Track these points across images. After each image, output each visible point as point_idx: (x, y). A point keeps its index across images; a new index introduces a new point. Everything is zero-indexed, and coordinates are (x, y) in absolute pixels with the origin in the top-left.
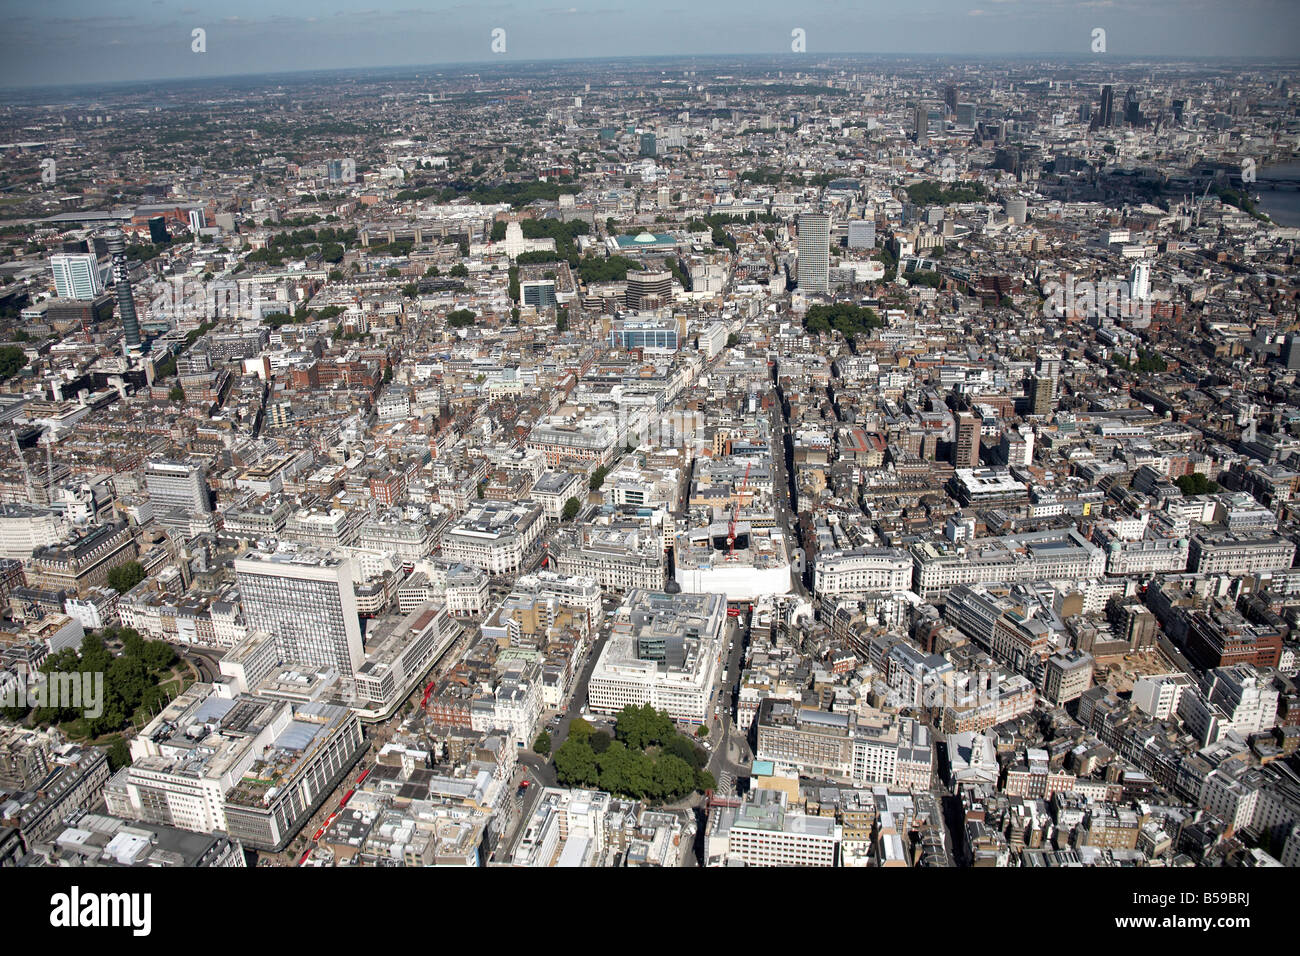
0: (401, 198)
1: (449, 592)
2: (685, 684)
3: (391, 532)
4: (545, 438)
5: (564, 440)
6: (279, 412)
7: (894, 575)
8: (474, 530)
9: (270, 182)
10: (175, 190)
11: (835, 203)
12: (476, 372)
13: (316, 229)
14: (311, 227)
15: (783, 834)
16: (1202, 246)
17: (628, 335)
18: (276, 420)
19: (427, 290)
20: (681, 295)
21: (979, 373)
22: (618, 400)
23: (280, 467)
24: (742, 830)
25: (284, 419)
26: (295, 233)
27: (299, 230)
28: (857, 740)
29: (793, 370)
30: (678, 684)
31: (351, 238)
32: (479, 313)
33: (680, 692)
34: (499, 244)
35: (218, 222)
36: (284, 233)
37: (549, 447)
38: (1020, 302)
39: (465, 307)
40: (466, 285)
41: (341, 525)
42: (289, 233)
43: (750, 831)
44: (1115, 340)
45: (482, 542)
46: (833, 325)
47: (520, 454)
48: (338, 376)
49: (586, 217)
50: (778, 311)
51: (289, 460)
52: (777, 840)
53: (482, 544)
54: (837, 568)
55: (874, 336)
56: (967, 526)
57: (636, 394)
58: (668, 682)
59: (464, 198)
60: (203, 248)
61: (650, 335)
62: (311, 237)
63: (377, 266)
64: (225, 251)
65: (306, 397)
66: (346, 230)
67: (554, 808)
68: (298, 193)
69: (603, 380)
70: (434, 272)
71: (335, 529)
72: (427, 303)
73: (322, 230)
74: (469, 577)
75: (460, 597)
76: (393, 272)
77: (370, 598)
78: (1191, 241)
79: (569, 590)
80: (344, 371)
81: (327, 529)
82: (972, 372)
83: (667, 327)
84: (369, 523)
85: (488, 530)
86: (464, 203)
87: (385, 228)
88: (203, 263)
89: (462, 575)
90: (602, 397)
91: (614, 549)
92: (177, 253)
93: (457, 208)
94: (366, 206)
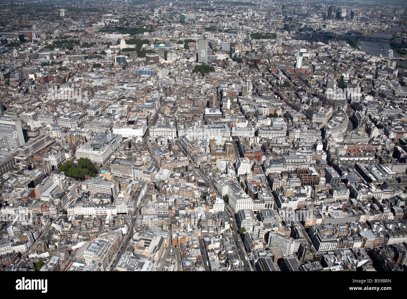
0: (99, 31)
1: (53, 132)
2: (99, 154)
3: (45, 118)
4: (98, 96)
5: (102, 97)
6: (32, 88)
7: (170, 133)
8: (66, 117)
9: (64, 26)
10: (34, 27)
11: (226, 37)
12: (91, 80)
13: (68, 39)
14: (67, 39)
15: (99, 185)
16: (330, 55)
17: (139, 71)
18: (31, 90)
19: (91, 58)
20: (162, 61)
21: (232, 85)
22: (125, 88)
23: (25, 102)
24: (90, 184)
25: (33, 90)
26: (62, 40)
27: (63, 40)
28: (133, 168)
29: (180, 82)
30: (97, 154)
31: (77, 43)
32: (103, 65)
33: (96, 156)
34: (119, 45)
35: (41, 37)
36: (59, 40)
37: (99, 99)
38: (261, 67)
39: (99, 63)
40: (103, 57)
41: (33, 116)
42: (60, 41)
43: (92, 184)
44: (280, 78)
45: (67, 120)
46: (199, 70)
47: (89, 100)
48: (53, 79)
49: (149, 39)
50: (187, 66)
51: (29, 100)
52: (98, 187)
53: (66, 121)
54: (154, 130)
55: (210, 74)
56: (198, 122)
57: (131, 86)
58: (94, 153)
59: (117, 32)
60: (34, 44)
61: (146, 72)
62: (67, 42)
63: (81, 50)
64: (39, 45)
65: (42, 85)
66: (77, 40)
67: (50, 178)
68: (70, 29)
69: (123, 82)
70: (96, 53)
71: (31, 117)
72: (89, 61)
73: (70, 40)
74: (59, 128)
75: (56, 133)
76: (84, 52)
77: (33, 133)
78: (328, 53)
79: (82, 132)
80: (55, 78)
81: (30, 116)
82: (230, 84)
83: (151, 69)
84: (40, 115)
85: (69, 118)
86: (117, 34)
87: (88, 40)
88: (31, 48)
89: (57, 128)
90: (121, 87)
91: (99, 123)
92: (25, 45)
93: (114, 35)
94: (88, 33)
